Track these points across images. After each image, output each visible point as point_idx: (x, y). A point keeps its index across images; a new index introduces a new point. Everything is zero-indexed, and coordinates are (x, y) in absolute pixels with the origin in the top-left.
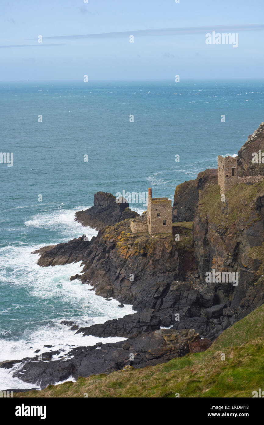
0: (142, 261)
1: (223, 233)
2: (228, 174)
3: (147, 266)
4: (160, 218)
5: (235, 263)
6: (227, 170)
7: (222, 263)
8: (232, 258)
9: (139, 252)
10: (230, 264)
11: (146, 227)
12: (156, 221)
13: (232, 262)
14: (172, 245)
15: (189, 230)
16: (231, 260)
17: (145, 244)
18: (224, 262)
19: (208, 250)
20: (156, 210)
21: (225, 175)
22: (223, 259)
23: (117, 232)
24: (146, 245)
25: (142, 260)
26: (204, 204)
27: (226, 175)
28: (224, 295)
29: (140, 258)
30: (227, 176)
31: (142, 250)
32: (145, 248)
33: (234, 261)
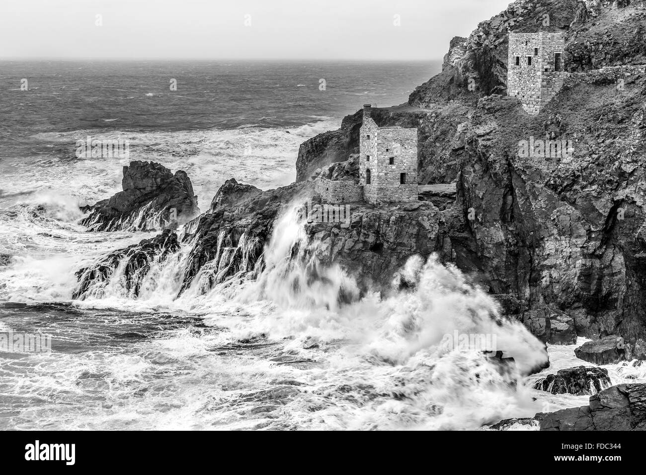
0: (372, 262)
1: (568, 185)
2: (548, 67)
3: (386, 270)
4: (394, 167)
5: (606, 249)
6: (547, 57)
7: (579, 249)
8: (600, 237)
9: (365, 242)
10: (595, 250)
11: (359, 190)
12: (386, 174)
13: (600, 247)
14: (438, 221)
15: (442, 197)
16: (598, 243)
17: (377, 224)
18: (582, 247)
19: (511, 231)
20: (387, 150)
21: (543, 68)
22: (580, 242)
23: (261, 214)
24: (379, 225)
25: (373, 258)
26: (492, 134)
27: (545, 67)
28: (589, 319)
29: (369, 254)
30: (546, 70)
31: (370, 237)
32: (377, 233)
33: (605, 244)
